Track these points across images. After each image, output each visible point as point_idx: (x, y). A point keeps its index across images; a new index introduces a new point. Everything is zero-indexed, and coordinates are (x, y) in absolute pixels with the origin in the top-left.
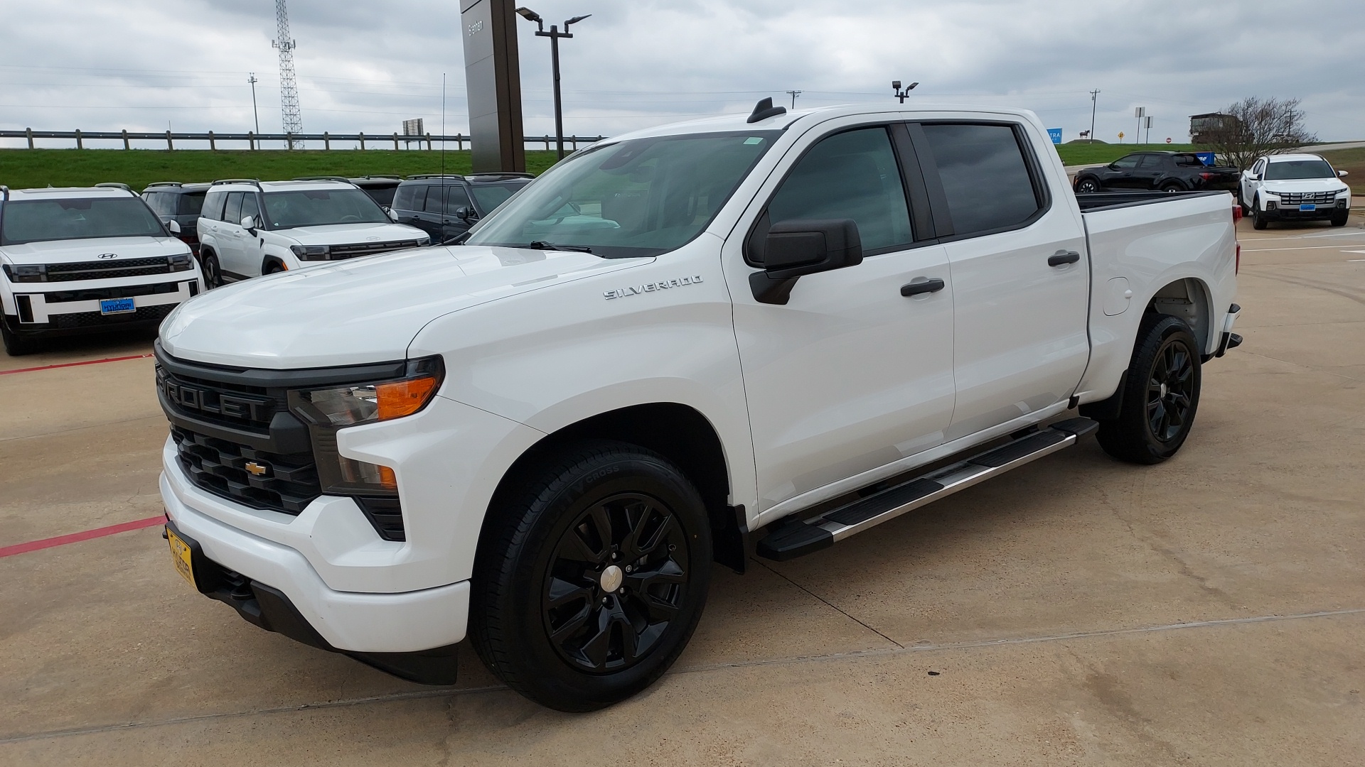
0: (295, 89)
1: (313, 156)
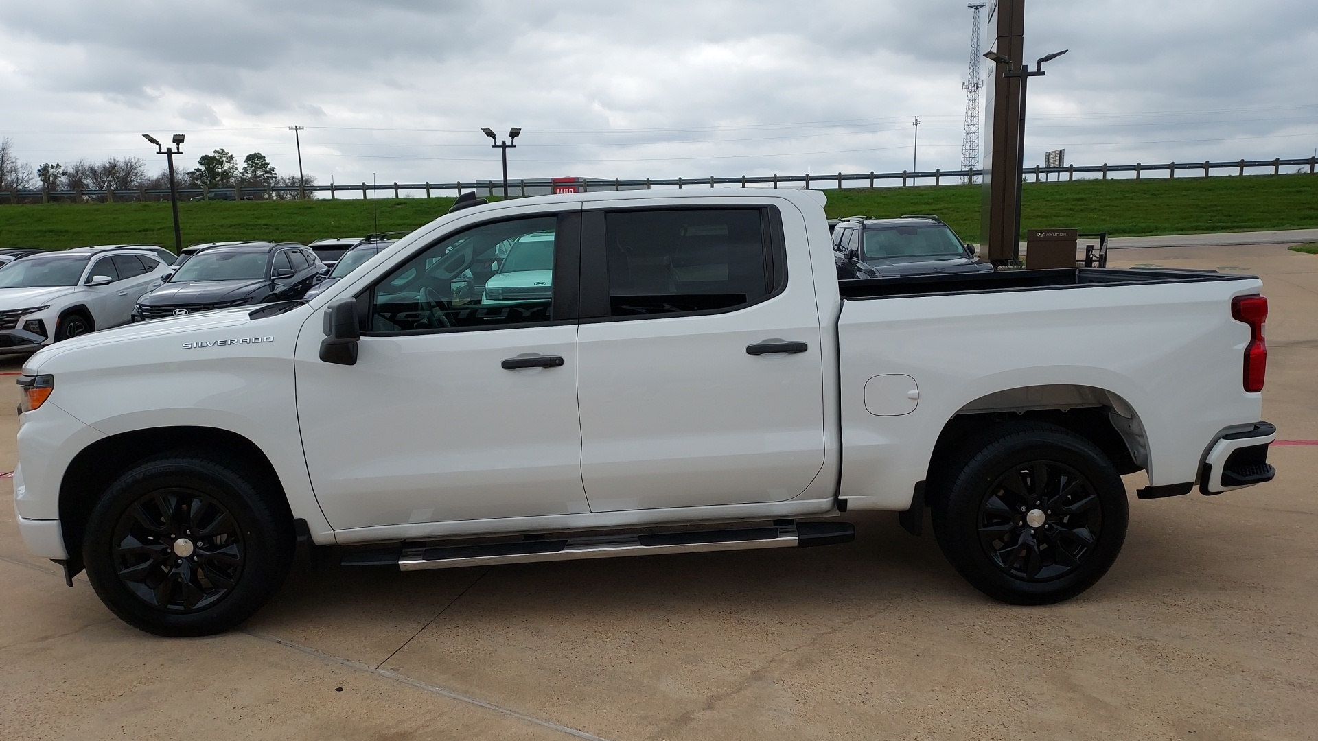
0: (977, 126)
1: (923, 192)
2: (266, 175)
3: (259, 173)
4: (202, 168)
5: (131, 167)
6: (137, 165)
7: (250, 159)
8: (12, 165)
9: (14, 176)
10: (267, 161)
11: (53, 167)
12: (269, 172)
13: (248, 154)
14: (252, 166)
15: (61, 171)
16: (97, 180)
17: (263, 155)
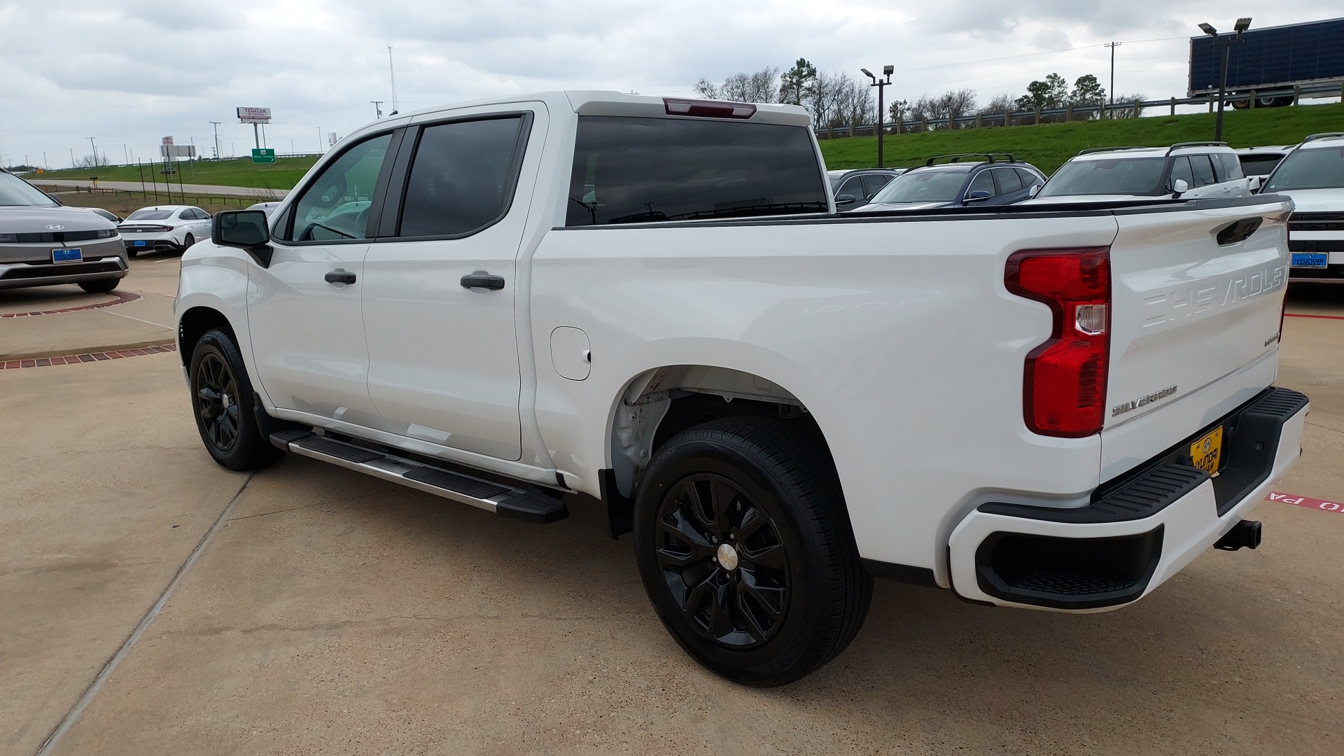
2: (1095, 97)
3: (1088, 96)
4: (1030, 94)
5: (964, 98)
6: (969, 96)
7: (1080, 81)
8: (871, 104)
9: (871, 114)
10: (1098, 82)
11: (901, 104)
12: (1099, 94)
13: (1079, 77)
14: (1082, 88)
15: (907, 107)
16: (934, 113)
17: (1094, 76)
